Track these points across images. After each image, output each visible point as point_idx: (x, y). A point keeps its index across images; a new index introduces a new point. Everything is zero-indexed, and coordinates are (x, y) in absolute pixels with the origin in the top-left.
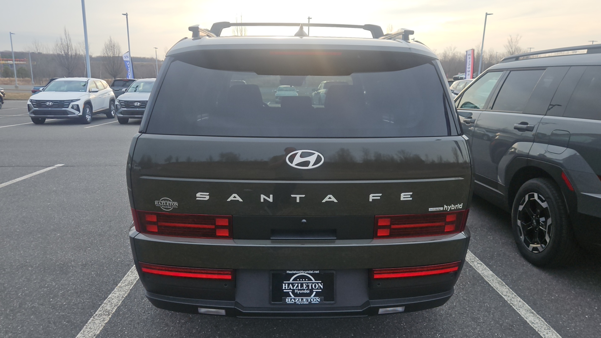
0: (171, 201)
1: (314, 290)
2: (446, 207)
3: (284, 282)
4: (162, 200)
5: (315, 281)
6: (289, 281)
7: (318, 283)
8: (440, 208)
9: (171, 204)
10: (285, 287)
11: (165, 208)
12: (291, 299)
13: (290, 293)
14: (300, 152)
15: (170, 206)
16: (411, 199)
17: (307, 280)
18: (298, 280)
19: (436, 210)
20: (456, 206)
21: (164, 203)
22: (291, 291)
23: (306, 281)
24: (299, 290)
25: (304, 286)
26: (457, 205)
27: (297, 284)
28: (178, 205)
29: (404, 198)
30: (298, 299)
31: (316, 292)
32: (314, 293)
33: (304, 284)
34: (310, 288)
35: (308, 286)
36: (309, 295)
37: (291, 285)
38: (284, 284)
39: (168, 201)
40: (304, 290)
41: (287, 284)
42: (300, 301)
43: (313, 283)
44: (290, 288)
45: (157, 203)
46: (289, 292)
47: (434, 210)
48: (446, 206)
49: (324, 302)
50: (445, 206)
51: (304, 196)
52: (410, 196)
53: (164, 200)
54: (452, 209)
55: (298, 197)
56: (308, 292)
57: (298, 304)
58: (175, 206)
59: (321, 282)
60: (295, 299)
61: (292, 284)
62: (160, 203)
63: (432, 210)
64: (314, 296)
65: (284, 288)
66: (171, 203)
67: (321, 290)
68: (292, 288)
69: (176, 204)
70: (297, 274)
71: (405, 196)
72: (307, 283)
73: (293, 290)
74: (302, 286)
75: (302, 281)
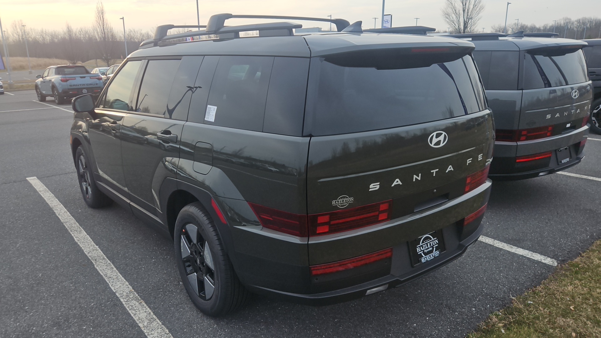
0: (348, 198)
4: (339, 199)
5: (434, 238)
6: (420, 244)
9: (347, 201)
10: (419, 250)
11: (342, 206)
12: (424, 258)
13: (422, 254)
14: (435, 134)
15: (346, 203)
21: (341, 201)
22: (422, 252)
23: (428, 240)
24: (426, 249)
25: (429, 245)
27: (424, 245)
28: (354, 200)
30: (428, 257)
31: (435, 247)
32: (435, 248)
33: (428, 244)
34: (432, 245)
35: (430, 244)
36: (431, 252)
37: (421, 248)
38: (417, 248)
39: (345, 198)
40: (429, 248)
41: (419, 248)
42: (429, 258)
43: (433, 241)
44: (421, 250)
45: (334, 203)
49: (442, 253)
51: (438, 170)
53: (341, 198)
55: (434, 171)
56: (431, 249)
57: (428, 261)
58: (351, 202)
59: (436, 238)
60: (426, 258)
61: (422, 246)
62: (337, 202)
64: (435, 251)
65: (418, 252)
66: (347, 199)
67: (437, 245)
68: (422, 250)
69: (352, 199)
70: (422, 237)
72: (429, 242)
73: (423, 251)
74: (427, 246)
75: (427, 241)
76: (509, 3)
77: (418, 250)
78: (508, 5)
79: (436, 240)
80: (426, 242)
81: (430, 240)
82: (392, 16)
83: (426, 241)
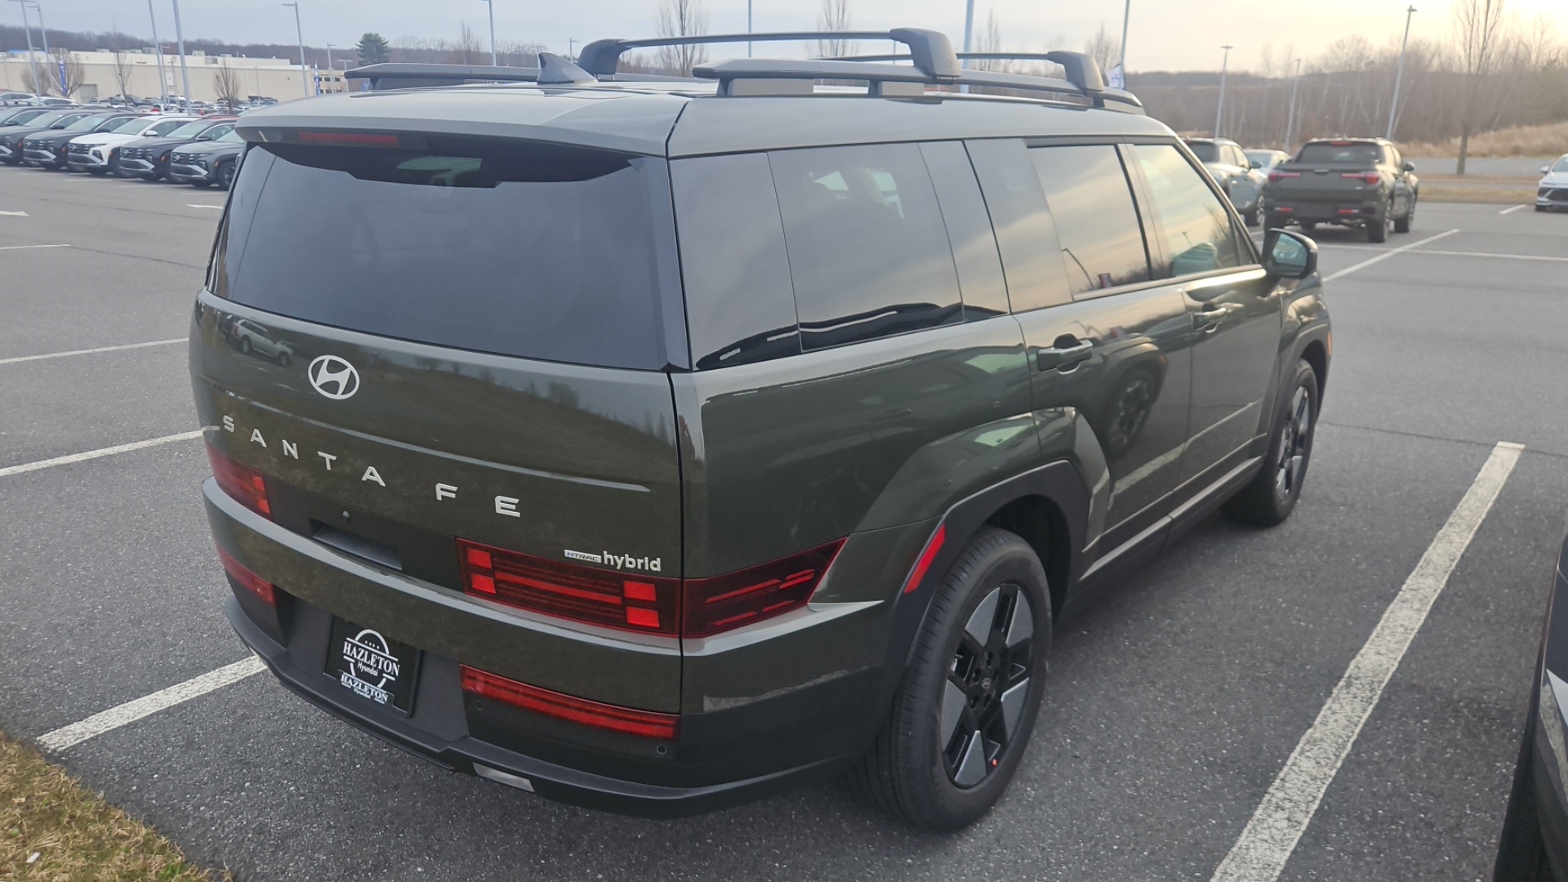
1: (384, 675)
2: (611, 557)
3: (348, 639)
5: (390, 654)
6: (354, 639)
7: (392, 661)
8: (592, 556)
10: (347, 650)
12: (349, 679)
14: (327, 359)
16: (517, 514)
17: (378, 647)
18: (366, 642)
19: (581, 558)
20: (640, 561)
22: (353, 661)
23: (375, 648)
24: (363, 664)
25: (373, 660)
26: (644, 559)
27: (363, 651)
29: (502, 508)
30: (358, 683)
31: (387, 679)
32: (384, 680)
33: (373, 656)
34: (380, 667)
35: (377, 662)
36: (375, 681)
37: (355, 649)
38: (346, 643)
40: (371, 667)
41: (350, 645)
42: (360, 688)
43: (386, 658)
44: (352, 654)
46: (350, 662)
47: (578, 558)
48: (608, 554)
49: (394, 706)
50: (607, 556)
51: (335, 458)
52: (514, 507)
54: (628, 565)
55: (327, 458)
56: (375, 673)
57: (355, 693)
59: (396, 659)
60: (354, 681)
61: (357, 647)
63: (573, 555)
64: (381, 688)
65: (345, 651)
67: (394, 679)
68: (355, 656)
70: (367, 628)
71: (505, 505)
72: (379, 655)
73: (357, 661)
74: (369, 658)
75: (371, 647)
77: (347, 648)
79: (394, 664)
80: (368, 645)
81: (379, 650)
83: (370, 644)
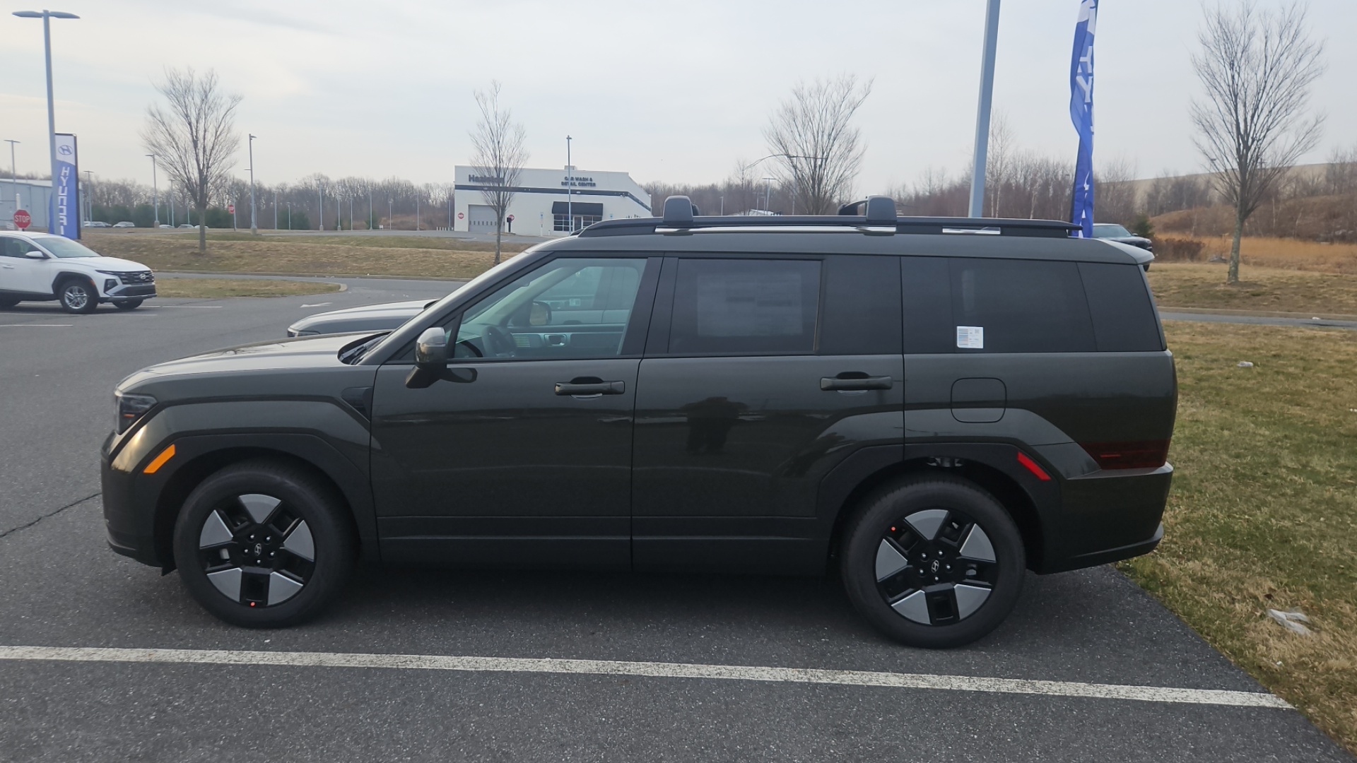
76: (252, 135)
78: (251, 139)
82: (75, 138)
